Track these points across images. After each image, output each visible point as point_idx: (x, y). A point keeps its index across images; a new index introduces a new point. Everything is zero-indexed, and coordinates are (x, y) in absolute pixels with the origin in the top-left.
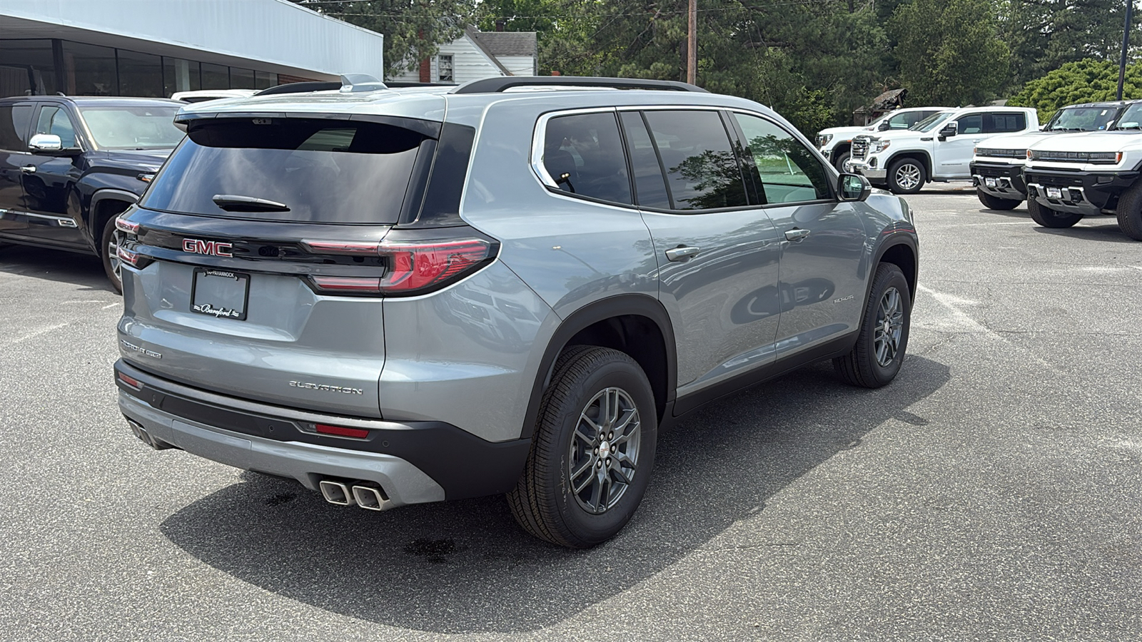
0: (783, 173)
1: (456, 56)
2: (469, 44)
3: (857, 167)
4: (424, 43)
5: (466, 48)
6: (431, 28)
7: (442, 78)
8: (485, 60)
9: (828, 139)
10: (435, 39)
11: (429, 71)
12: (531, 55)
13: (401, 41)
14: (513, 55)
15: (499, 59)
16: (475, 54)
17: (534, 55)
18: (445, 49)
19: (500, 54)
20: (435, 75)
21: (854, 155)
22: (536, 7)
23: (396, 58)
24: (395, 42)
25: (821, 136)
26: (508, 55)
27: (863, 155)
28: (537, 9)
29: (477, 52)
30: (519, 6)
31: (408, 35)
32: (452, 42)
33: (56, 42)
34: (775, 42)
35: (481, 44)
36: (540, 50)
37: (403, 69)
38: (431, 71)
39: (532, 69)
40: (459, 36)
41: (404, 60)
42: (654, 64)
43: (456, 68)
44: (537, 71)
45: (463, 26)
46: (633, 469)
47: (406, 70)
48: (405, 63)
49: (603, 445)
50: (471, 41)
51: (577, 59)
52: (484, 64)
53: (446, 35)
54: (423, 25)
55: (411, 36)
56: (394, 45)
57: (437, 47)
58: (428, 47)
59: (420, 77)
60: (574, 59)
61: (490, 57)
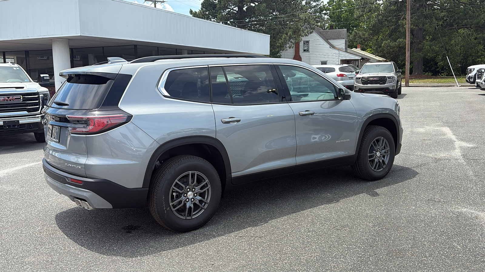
0: (454, 86)
1: (310, 41)
2: (316, 36)
3: (478, 83)
4: (296, 37)
5: (315, 37)
6: (299, 31)
7: (305, 50)
8: (323, 42)
9: (472, 71)
10: (300, 35)
11: (299, 48)
12: (344, 38)
13: (286, 37)
14: (336, 39)
15: (330, 41)
16: (319, 40)
17: (345, 38)
18: (305, 39)
19: (330, 39)
20: (301, 50)
21: (478, 78)
22: (352, 18)
23: (284, 43)
24: (283, 37)
25: (469, 69)
26: (334, 39)
27: (481, 77)
28: (352, 19)
29: (320, 39)
30: (344, 18)
31: (289, 34)
32: (308, 36)
33: (135, 46)
34: (465, 26)
35: (322, 36)
36: (349, 36)
37: (287, 48)
38: (300, 48)
39: (344, 44)
40: (311, 33)
41: (287, 44)
42: (398, 40)
43: (310, 46)
44: (347, 45)
45: (314, 29)
46: (207, 204)
47: (288, 48)
48: (288, 45)
49: (190, 193)
50: (317, 34)
51: (366, 39)
52: (322, 44)
53: (306, 33)
54: (296, 29)
55: (290, 34)
56: (283, 39)
57: (301, 38)
58: (298, 38)
59: (295, 51)
60: (364, 39)
61: (326, 41)
